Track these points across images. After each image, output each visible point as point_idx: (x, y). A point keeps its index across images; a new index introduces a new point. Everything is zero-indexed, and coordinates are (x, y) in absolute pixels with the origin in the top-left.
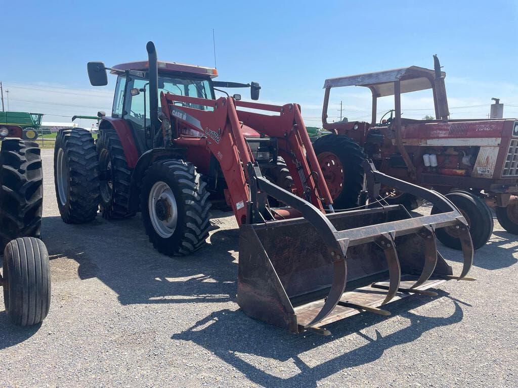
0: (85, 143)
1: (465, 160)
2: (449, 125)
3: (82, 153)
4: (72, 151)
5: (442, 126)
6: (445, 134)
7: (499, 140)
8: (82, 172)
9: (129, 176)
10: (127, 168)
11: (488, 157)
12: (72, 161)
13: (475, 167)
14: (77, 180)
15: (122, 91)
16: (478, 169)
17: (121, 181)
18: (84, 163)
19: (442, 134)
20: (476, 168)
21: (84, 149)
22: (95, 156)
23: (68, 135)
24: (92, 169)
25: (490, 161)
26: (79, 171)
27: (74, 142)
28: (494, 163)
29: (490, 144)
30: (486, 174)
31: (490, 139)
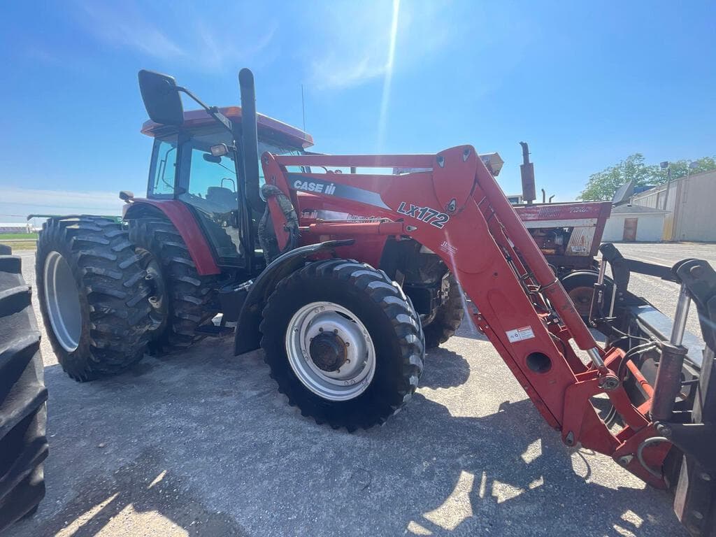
0: (115, 241)
1: (559, 240)
2: (539, 208)
3: (113, 257)
4: (88, 256)
5: (531, 209)
6: (534, 217)
7: (595, 221)
8: (116, 293)
9: (199, 288)
10: (197, 277)
11: (583, 238)
12: (91, 274)
13: (569, 246)
14: (106, 308)
15: (162, 161)
16: (573, 248)
17: (186, 299)
18: (118, 276)
19: (531, 217)
20: (571, 248)
21: (113, 252)
22: (136, 262)
23: (73, 227)
24: (135, 286)
25: (586, 240)
26: (110, 292)
27: (91, 239)
28: (591, 242)
29: (585, 224)
30: (582, 253)
31: (585, 220)
